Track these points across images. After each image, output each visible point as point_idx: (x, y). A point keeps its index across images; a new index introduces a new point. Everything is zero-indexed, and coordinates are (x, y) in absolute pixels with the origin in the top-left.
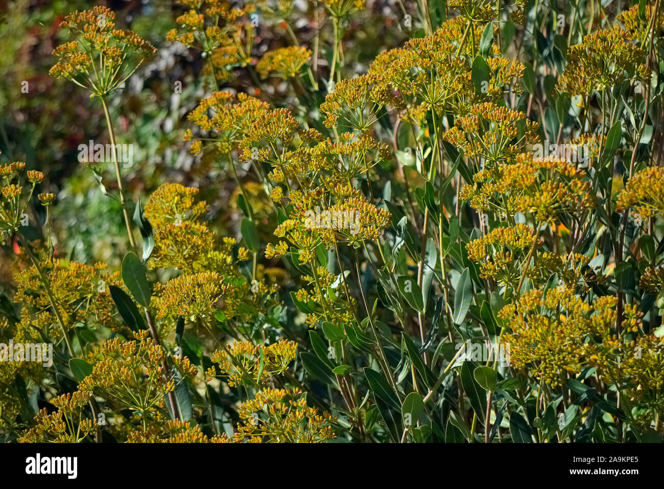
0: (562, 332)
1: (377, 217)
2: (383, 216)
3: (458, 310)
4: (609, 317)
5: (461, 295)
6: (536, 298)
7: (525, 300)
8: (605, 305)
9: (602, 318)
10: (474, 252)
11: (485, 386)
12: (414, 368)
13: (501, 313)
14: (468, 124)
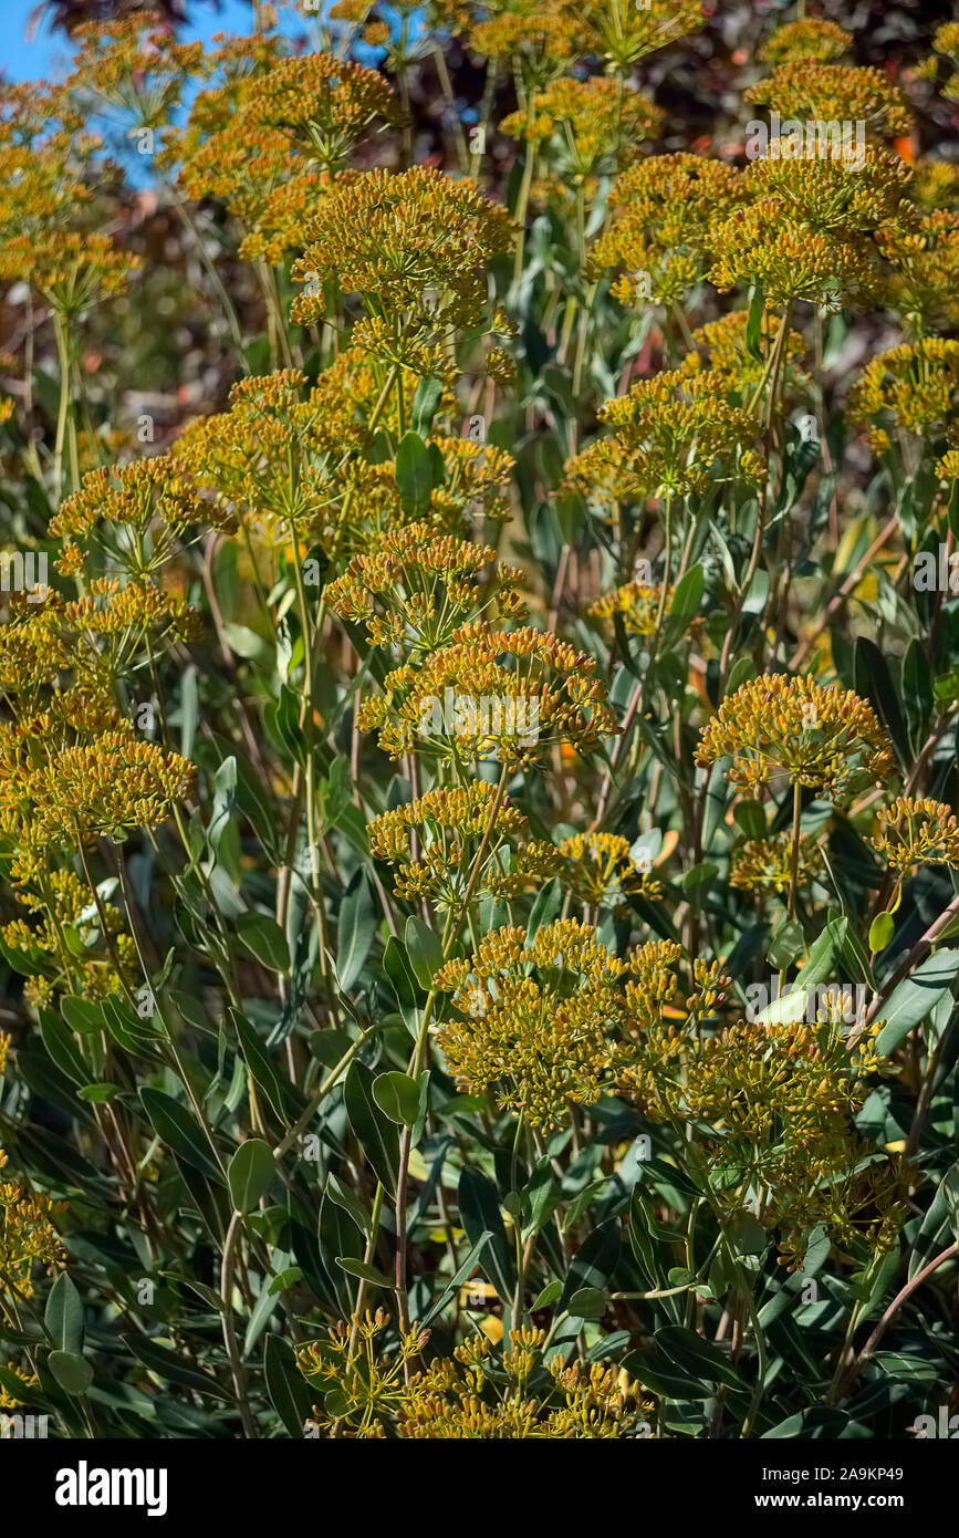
0: (564, 1018)
1: (163, 777)
2: (176, 774)
3: (346, 953)
4: (661, 988)
5: (352, 922)
6: (512, 945)
7: (489, 950)
8: (652, 962)
9: (647, 991)
10: (384, 840)
11: (395, 1116)
12: (255, 1085)
13: (439, 977)
14: (375, 573)
